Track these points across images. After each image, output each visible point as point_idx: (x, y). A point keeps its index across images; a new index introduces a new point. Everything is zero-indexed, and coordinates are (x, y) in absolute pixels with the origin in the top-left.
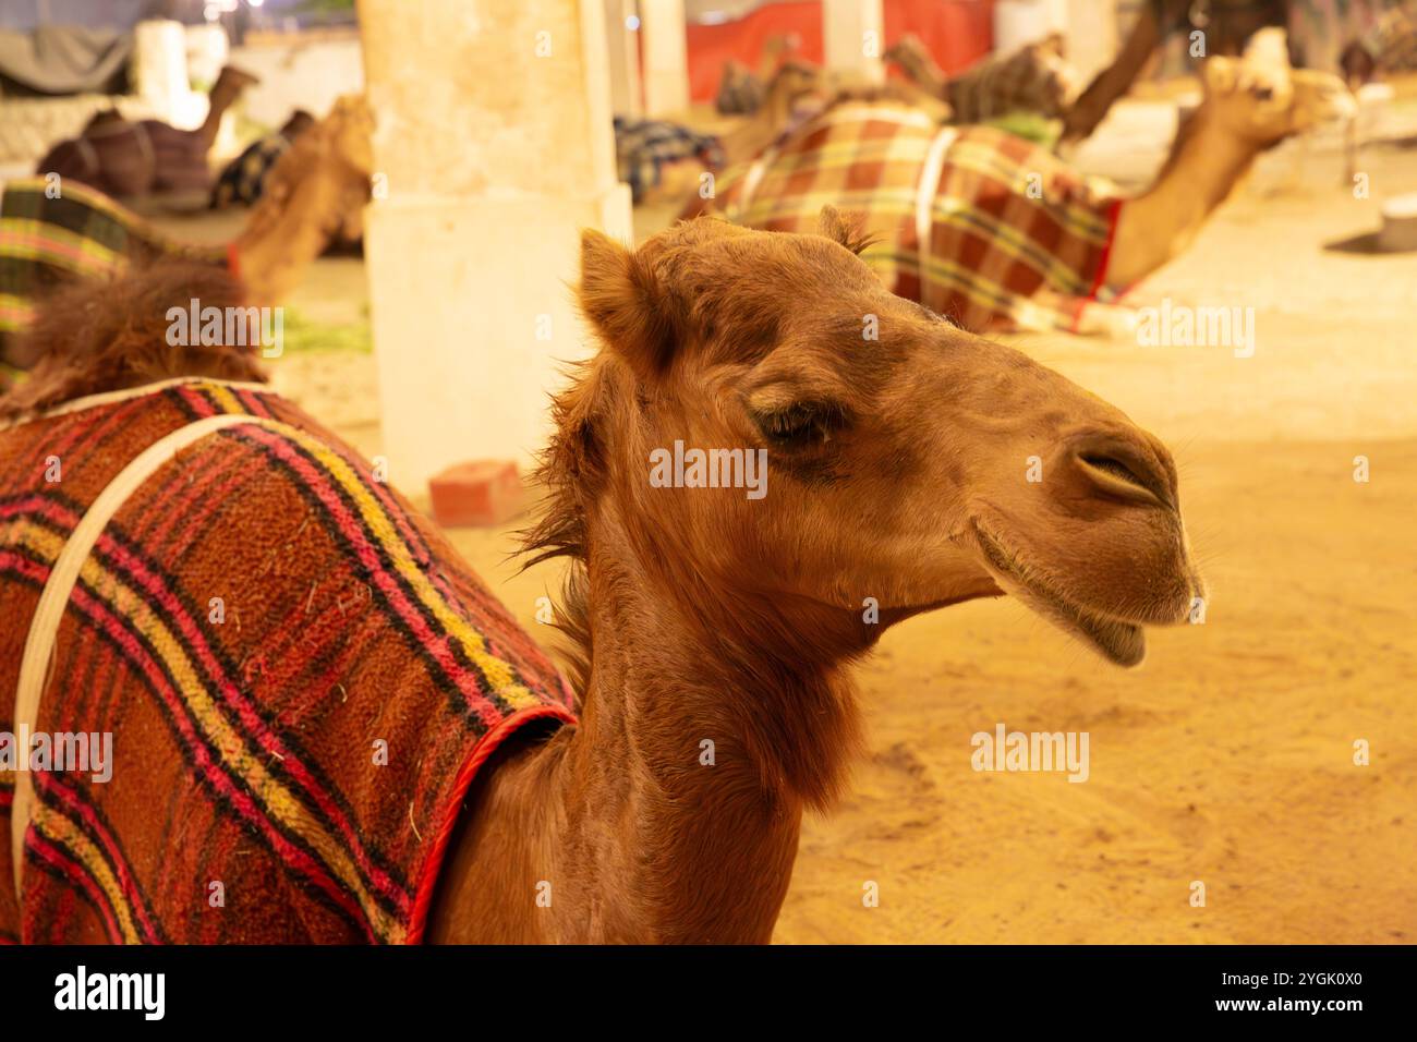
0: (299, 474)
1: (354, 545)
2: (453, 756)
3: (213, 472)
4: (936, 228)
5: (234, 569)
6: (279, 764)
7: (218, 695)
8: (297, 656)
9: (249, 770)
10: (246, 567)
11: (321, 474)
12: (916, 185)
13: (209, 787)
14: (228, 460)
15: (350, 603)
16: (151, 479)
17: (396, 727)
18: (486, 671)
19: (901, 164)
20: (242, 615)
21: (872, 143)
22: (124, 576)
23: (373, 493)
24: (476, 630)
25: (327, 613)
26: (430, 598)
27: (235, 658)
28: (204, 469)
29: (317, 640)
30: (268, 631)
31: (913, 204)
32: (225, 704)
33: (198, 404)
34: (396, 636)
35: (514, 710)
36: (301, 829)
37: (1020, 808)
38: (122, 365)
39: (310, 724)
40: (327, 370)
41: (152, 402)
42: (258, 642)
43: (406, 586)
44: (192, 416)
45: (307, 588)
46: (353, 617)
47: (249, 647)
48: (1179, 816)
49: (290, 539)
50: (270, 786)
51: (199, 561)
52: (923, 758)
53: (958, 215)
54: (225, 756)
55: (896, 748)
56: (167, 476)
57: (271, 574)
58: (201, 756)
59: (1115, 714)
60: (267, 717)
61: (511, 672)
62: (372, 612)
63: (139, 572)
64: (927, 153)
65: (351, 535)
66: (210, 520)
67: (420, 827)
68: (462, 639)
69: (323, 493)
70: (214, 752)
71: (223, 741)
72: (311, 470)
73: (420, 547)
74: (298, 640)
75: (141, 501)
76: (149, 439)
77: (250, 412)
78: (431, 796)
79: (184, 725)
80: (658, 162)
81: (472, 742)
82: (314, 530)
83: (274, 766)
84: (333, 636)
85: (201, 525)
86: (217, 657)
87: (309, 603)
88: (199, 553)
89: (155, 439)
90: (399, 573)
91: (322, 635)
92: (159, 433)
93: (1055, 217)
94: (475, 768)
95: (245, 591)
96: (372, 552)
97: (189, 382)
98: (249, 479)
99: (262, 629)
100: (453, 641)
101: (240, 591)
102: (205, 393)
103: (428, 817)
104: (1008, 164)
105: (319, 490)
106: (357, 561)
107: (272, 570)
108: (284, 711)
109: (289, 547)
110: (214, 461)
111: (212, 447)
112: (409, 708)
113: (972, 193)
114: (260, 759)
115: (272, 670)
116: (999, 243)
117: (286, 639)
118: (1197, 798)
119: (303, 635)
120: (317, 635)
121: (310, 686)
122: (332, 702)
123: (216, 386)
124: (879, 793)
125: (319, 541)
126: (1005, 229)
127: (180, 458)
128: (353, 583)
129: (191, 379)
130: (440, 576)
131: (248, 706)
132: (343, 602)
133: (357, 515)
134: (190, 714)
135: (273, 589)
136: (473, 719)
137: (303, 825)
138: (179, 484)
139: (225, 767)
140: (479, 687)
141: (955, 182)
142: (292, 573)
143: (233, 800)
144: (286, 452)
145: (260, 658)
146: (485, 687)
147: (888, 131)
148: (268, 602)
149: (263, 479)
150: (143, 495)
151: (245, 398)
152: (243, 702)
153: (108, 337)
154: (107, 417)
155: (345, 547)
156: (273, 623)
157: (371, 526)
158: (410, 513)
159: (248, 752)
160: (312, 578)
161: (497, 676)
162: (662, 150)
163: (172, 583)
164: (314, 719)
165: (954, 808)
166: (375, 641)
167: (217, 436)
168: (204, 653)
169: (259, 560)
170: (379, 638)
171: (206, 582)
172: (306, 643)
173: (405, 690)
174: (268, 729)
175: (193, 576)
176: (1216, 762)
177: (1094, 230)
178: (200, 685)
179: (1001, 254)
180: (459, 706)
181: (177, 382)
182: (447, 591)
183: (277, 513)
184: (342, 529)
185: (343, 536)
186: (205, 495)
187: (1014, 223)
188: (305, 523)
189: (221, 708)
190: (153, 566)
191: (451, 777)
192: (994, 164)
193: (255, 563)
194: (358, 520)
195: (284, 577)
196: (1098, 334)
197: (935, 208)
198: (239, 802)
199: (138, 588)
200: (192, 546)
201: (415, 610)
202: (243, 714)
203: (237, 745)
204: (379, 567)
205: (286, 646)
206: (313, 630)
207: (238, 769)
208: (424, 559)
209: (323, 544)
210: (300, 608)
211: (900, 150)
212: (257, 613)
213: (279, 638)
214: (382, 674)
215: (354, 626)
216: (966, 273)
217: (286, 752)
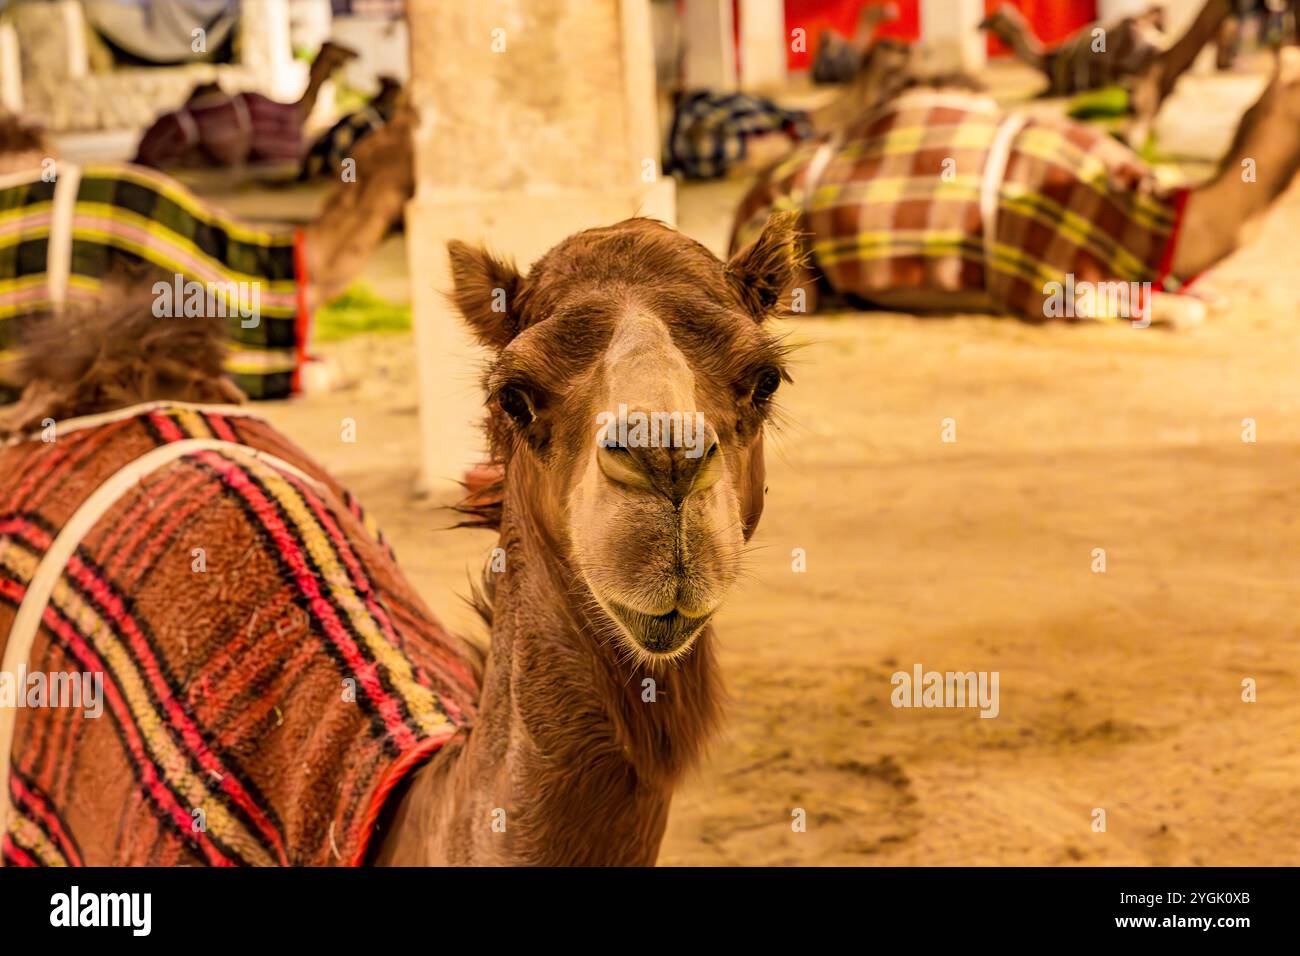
0: (248, 501)
1: (295, 572)
2: (368, 778)
3: (171, 498)
4: (1001, 213)
5: (183, 593)
6: (217, 783)
7: (165, 715)
8: (236, 679)
9: (190, 788)
10: (194, 591)
11: (269, 502)
12: (982, 170)
13: (154, 804)
14: (186, 486)
15: (288, 629)
16: (118, 504)
17: (321, 750)
18: (408, 698)
19: (968, 151)
20: (189, 639)
21: (940, 129)
22: (88, 597)
23: (319, 521)
24: (406, 658)
25: (266, 638)
26: (365, 625)
27: (181, 680)
28: (164, 494)
29: (256, 664)
30: (211, 654)
31: (978, 191)
32: (172, 724)
33: (168, 430)
34: (328, 662)
35: (426, 737)
36: (238, 845)
37: (997, 824)
38: (98, 391)
39: (248, 744)
40: (390, 352)
41: (125, 428)
42: (202, 665)
43: (342, 613)
44: (160, 441)
45: (249, 613)
46: (290, 642)
47: (194, 668)
48: (1152, 836)
49: (235, 566)
50: (209, 804)
51: (154, 585)
52: (911, 772)
53: (1022, 201)
54: (169, 775)
55: (886, 759)
56: (132, 501)
57: (217, 599)
58: (148, 774)
59: (1107, 729)
60: (208, 737)
61: (433, 700)
62: (309, 637)
63: (101, 594)
64: (992, 140)
65: (293, 562)
66: (166, 545)
67: (340, 846)
68: (390, 667)
69: (270, 521)
70: (159, 770)
71: (168, 760)
72: (261, 497)
73: (361, 575)
74: (239, 663)
75: (107, 525)
76: (118, 464)
77: (216, 436)
78: (349, 817)
79: (135, 743)
80: (743, 136)
81: (386, 765)
82: (258, 557)
83: (213, 785)
84: (272, 661)
85: (156, 550)
86: (165, 678)
87: (251, 627)
88: (154, 577)
89: (125, 463)
90: (336, 601)
91: (262, 659)
92: (128, 458)
93: (1121, 205)
94: (387, 791)
95: (193, 615)
96: (313, 580)
97: (159, 407)
98: (202, 506)
99: (206, 652)
100: (380, 668)
101: (189, 614)
102: (174, 419)
103: (346, 836)
104: (1074, 150)
105: (265, 518)
106: (296, 589)
107: (218, 595)
108: (224, 732)
109: (235, 573)
110: (172, 488)
111: (173, 473)
112: (335, 731)
113: (1038, 180)
114: (201, 778)
115: (214, 692)
116: (1065, 232)
117: (228, 663)
118: (1171, 817)
119: (243, 659)
120: (256, 659)
121: (248, 708)
122: (269, 724)
123: (186, 411)
124: (863, 806)
125: (263, 568)
126: (1071, 217)
127: (143, 484)
128: (292, 610)
129: (163, 404)
130: (378, 604)
131: (191, 726)
132: (283, 627)
133: (300, 542)
134: (140, 732)
135: (218, 614)
136: (389, 744)
137: (239, 841)
138: (140, 509)
139: (169, 785)
140: (400, 713)
141: (1021, 170)
142: (236, 598)
143: (175, 817)
144: (239, 479)
145: (204, 681)
146: (405, 713)
147: (954, 117)
148: (213, 625)
149: (215, 506)
150: (109, 520)
151: (213, 422)
152: (187, 723)
153: (86, 364)
154: (83, 441)
155: (287, 573)
156: (217, 646)
157: (313, 554)
158: (355, 541)
159: (189, 770)
160: (254, 603)
161: (418, 704)
162: (747, 124)
163: (129, 605)
164: (253, 740)
165: (933, 823)
166: (309, 666)
167: (178, 463)
168: (155, 675)
169: (207, 585)
170: (312, 664)
171: (159, 605)
172: (247, 667)
173: (332, 714)
174: (209, 750)
175: (147, 600)
176: (1197, 780)
177: (1160, 220)
178: (149, 705)
179: (1065, 242)
180: (378, 731)
181: (148, 407)
182: (384, 618)
183: (225, 540)
184: (285, 556)
185: (286, 563)
186: (162, 522)
187: (1080, 211)
188: (251, 551)
189: (168, 728)
190: (114, 589)
191: (366, 798)
192: (1061, 152)
193: (202, 588)
194: (301, 548)
195: (228, 602)
196: (1161, 324)
197: (1001, 196)
198: (180, 818)
199: (102, 611)
200: (148, 571)
201: (349, 637)
202: (186, 735)
203: (179, 764)
204: (318, 594)
205: (227, 668)
206: (253, 653)
207: (179, 787)
208: (364, 586)
209: (266, 571)
210: (242, 632)
211: (966, 137)
212: (203, 637)
213: (221, 661)
214: (314, 698)
215: (292, 651)
216: (1030, 260)
217: (225, 771)
